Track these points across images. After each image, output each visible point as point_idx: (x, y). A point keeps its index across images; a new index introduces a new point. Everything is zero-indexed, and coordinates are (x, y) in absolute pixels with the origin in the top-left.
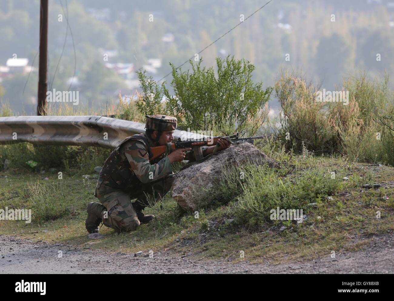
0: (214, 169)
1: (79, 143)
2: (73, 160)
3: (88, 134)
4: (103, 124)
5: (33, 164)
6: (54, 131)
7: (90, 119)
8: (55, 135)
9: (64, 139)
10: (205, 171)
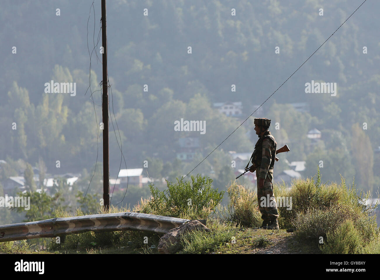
0: (178, 235)
1: (120, 229)
2: (118, 239)
3: (125, 223)
4: (132, 216)
5: (94, 244)
6: (106, 223)
7: (125, 214)
8: (107, 225)
9: (112, 227)
10: (174, 235)
